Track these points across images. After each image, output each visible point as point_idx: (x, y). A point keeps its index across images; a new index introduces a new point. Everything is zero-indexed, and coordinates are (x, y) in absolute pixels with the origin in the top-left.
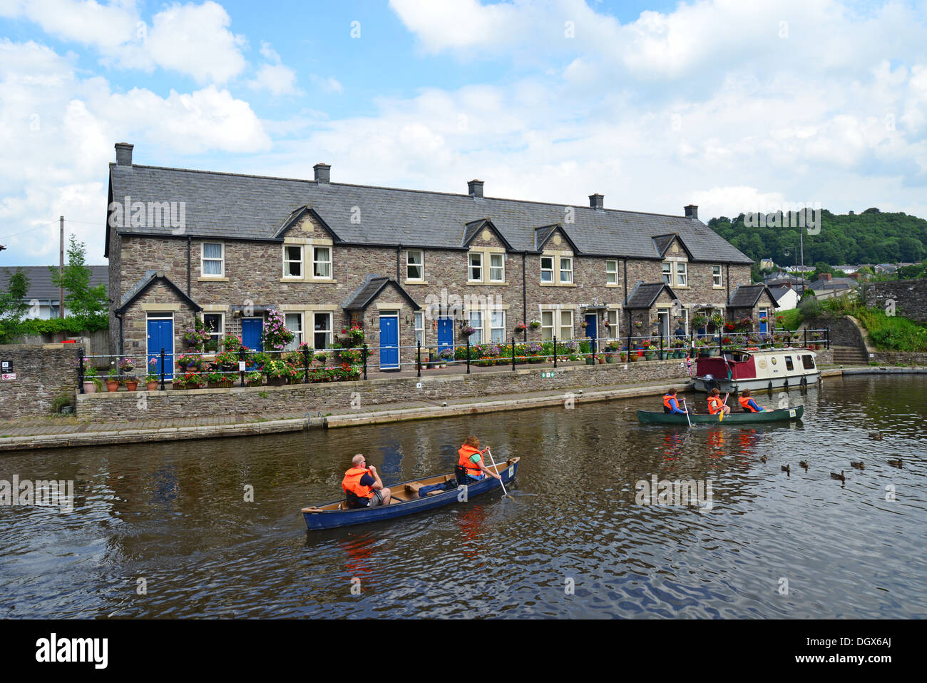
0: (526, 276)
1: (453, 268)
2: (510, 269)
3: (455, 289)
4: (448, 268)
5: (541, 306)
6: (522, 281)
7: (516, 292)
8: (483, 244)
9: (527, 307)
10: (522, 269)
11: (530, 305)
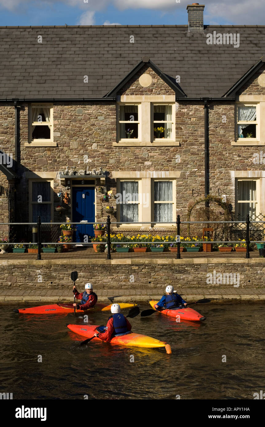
0: (210, 132)
1: (93, 125)
2: (183, 123)
3: (95, 151)
4: (88, 124)
5: (233, 174)
6: (203, 140)
7: (193, 154)
8: (141, 91)
9: (211, 175)
10: (203, 123)
11: (215, 173)
